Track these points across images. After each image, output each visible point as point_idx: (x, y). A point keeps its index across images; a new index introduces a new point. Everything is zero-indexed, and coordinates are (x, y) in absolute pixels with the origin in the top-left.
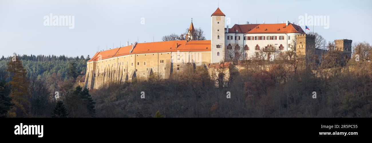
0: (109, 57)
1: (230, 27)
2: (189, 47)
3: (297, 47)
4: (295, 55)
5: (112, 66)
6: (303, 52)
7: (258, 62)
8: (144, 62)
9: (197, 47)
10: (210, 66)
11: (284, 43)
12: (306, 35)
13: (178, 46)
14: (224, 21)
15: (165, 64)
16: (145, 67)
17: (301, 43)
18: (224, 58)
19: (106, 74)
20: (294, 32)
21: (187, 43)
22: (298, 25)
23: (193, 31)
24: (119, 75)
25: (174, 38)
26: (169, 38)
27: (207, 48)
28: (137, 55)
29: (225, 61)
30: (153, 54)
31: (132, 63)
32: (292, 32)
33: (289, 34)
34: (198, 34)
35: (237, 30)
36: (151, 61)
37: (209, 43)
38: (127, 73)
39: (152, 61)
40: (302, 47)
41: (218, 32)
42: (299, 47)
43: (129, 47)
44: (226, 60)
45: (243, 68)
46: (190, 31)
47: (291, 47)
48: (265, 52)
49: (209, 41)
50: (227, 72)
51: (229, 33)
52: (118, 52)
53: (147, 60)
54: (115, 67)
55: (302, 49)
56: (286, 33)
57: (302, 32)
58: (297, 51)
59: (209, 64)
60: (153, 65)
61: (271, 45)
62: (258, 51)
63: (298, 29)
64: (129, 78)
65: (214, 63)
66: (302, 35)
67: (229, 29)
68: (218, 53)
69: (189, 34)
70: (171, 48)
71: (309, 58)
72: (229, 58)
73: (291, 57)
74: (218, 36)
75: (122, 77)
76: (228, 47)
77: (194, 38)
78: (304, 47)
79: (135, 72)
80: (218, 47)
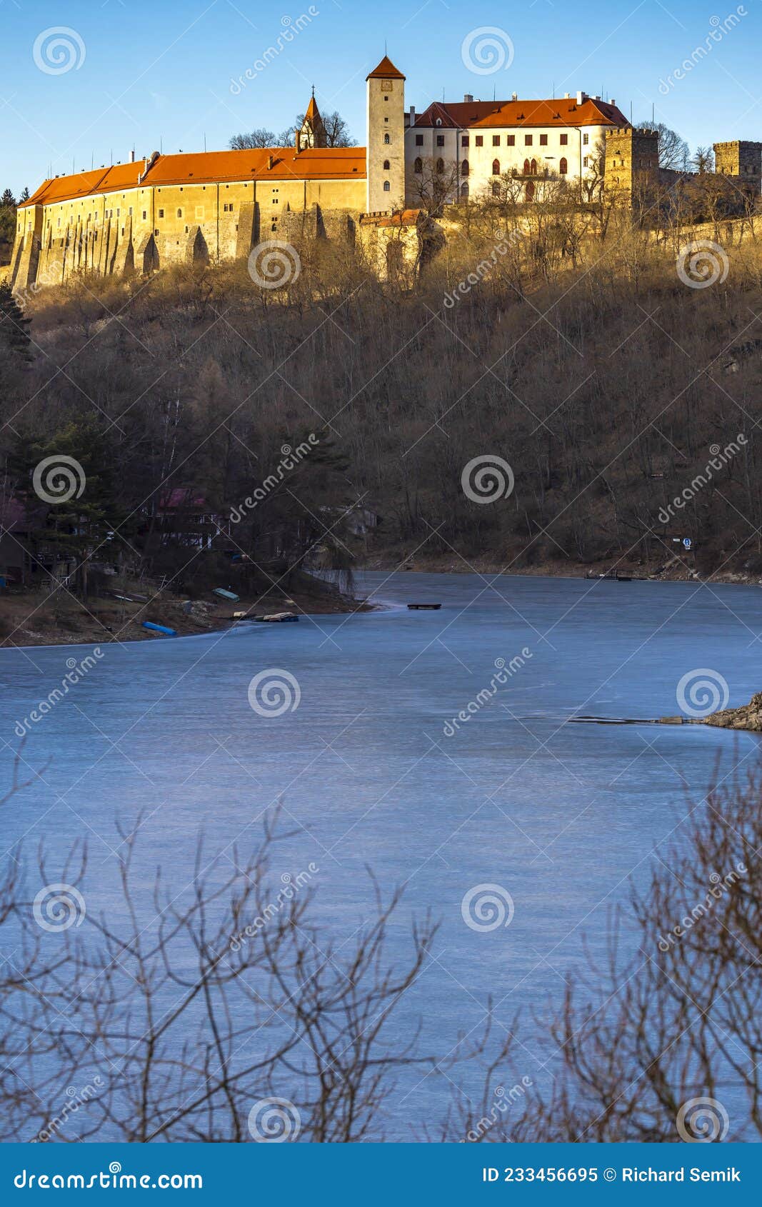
0: (80, 193)
1: (420, 110)
2: (306, 166)
3: (609, 165)
4: (602, 188)
5: (89, 220)
6: (626, 178)
7: (497, 209)
8: (177, 209)
9: (326, 165)
10: (363, 221)
11: (571, 153)
12: (634, 130)
13: (273, 164)
14: (402, 94)
15: (236, 214)
16: (182, 223)
17: (618, 153)
18: (404, 198)
19: (72, 241)
20: (601, 122)
21: (298, 156)
22: (610, 103)
23: (315, 121)
24: (108, 244)
25: (264, 141)
26: (248, 141)
27: (355, 170)
28: (158, 188)
29: (406, 207)
30: (203, 185)
31: (145, 212)
32: (595, 122)
33: (584, 130)
34: (331, 132)
35: (439, 119)
36: (196, 207)
37: (360, 155)
38: (130, 241)
39: (200, 204)
40: (622, 164)
41: (387, 124)
42: (612, 165)
43: (135, 166)
44: (408, 204)
45: (456, 226)
46: (307, 124)
47: (591, 163)
48: (516, 181)
49: (361, 149)
50: (411, 238)
51: (416, 126)
52: (104, 181)
53: (187, 203)
54: (98, 222)
55: (621, 173)
56: (576, 125)
57: (621, 123)
58: (608, 177)
59: (362, 216)
60: (202, 218)
61: (534, 160)
62: (497, 178)
63: (609, 115)
64: (135, 254)
65: (374, 214)
66: (622, 131)
67: (417, 116)
68: (387, 185)
69: (304, 129)
70: (253, 170)
71: (642, 194)
72: (417, 199)
73: (590, 192)
74: (387, 136)
75: (115, 252)
76: (415, 166)
77: (320, 143)
78: (628, 164)
79: (152, 235)
80: (387, 165)
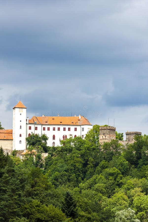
11: (78, 133)
41: (21, 123)
51: (29, 124)
56: (80, 125)
61: (66, 136)
67: (29, 120)
68: (20, 141)
74: (21, 126)
80: (20, 136)
